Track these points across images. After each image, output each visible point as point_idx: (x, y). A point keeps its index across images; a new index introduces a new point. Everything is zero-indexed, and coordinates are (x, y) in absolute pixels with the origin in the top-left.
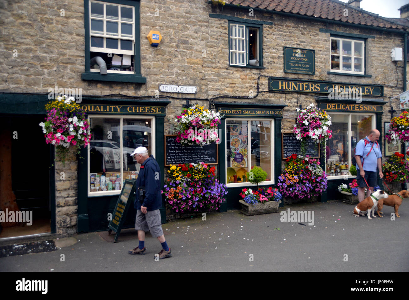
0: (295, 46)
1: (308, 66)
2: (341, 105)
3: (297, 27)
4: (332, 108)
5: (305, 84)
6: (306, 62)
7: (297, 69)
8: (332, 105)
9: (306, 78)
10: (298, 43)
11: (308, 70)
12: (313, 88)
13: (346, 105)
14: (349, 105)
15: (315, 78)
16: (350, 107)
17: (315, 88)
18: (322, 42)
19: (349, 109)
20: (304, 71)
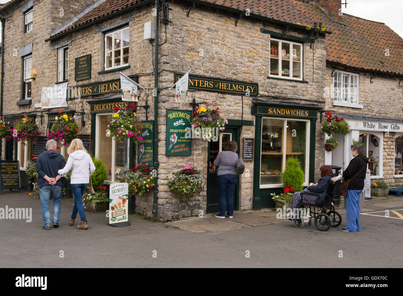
0: (82, 55)
1: (87, 71)
2: (103, 105)
3: (83, 37)
4: (97, 110)
5: (84, 88)
6: (85, 67)
7: (81, 76)
8: (97, 106)
9: (85, 82)
10: (84, 51)
11: (87, 74)
12: (88, 91)
13: (106, 105)
14: (108, 104)
15: (92, 81)
16: (109, 106)
17: (89, 91)
18: (96, 43)
19: (108, 109)
20: (85, 76)
